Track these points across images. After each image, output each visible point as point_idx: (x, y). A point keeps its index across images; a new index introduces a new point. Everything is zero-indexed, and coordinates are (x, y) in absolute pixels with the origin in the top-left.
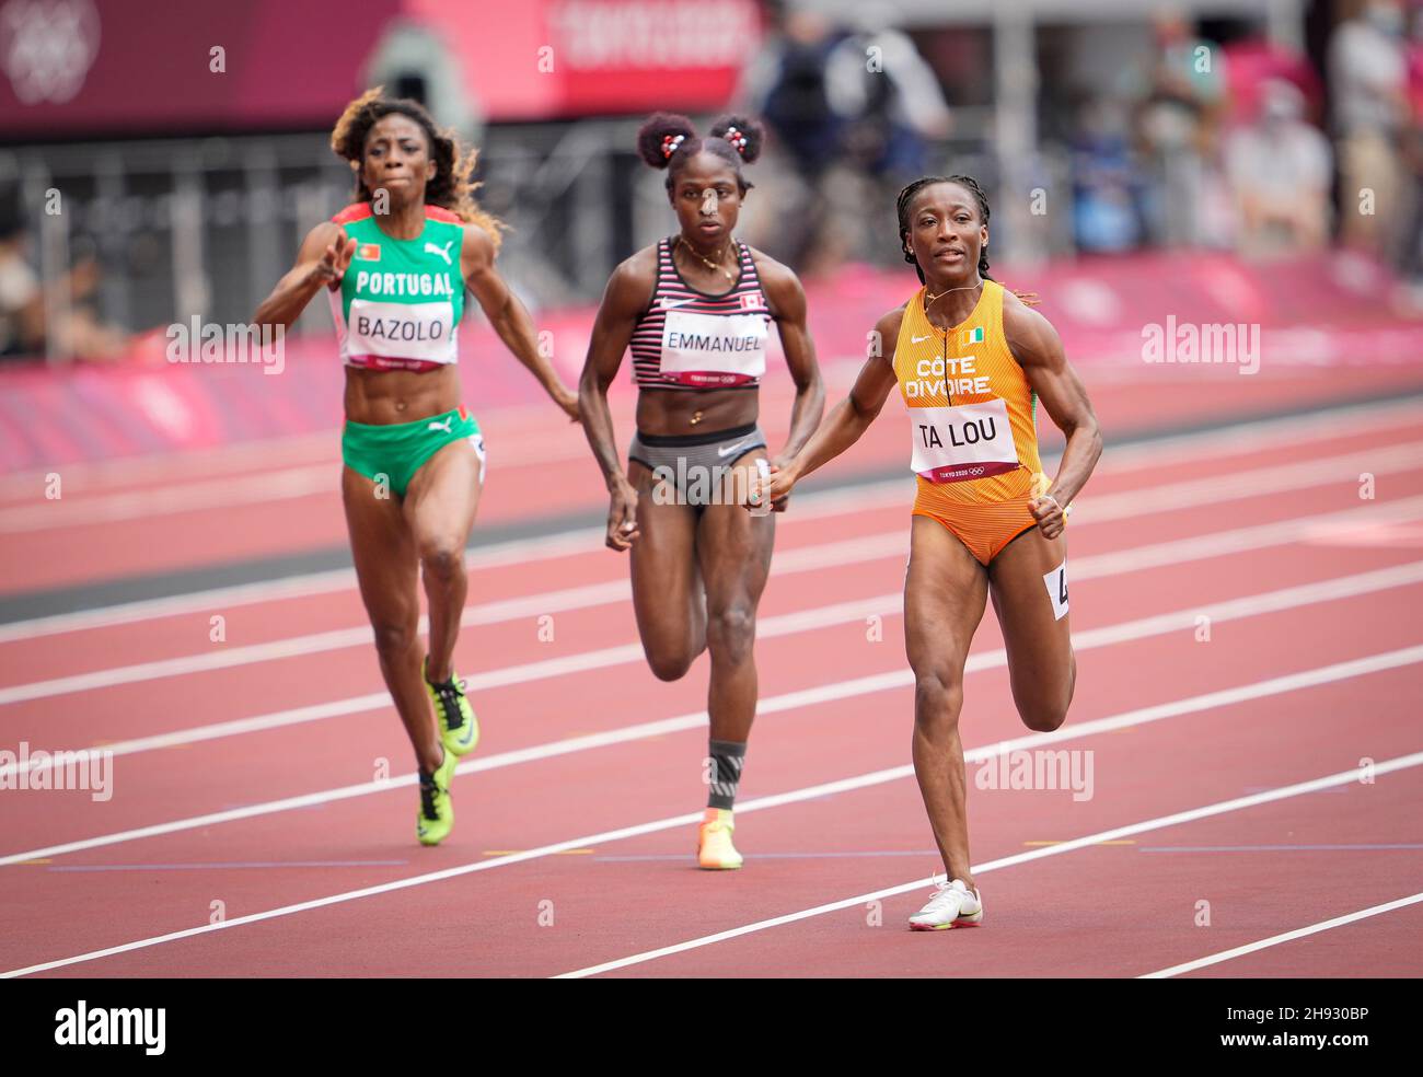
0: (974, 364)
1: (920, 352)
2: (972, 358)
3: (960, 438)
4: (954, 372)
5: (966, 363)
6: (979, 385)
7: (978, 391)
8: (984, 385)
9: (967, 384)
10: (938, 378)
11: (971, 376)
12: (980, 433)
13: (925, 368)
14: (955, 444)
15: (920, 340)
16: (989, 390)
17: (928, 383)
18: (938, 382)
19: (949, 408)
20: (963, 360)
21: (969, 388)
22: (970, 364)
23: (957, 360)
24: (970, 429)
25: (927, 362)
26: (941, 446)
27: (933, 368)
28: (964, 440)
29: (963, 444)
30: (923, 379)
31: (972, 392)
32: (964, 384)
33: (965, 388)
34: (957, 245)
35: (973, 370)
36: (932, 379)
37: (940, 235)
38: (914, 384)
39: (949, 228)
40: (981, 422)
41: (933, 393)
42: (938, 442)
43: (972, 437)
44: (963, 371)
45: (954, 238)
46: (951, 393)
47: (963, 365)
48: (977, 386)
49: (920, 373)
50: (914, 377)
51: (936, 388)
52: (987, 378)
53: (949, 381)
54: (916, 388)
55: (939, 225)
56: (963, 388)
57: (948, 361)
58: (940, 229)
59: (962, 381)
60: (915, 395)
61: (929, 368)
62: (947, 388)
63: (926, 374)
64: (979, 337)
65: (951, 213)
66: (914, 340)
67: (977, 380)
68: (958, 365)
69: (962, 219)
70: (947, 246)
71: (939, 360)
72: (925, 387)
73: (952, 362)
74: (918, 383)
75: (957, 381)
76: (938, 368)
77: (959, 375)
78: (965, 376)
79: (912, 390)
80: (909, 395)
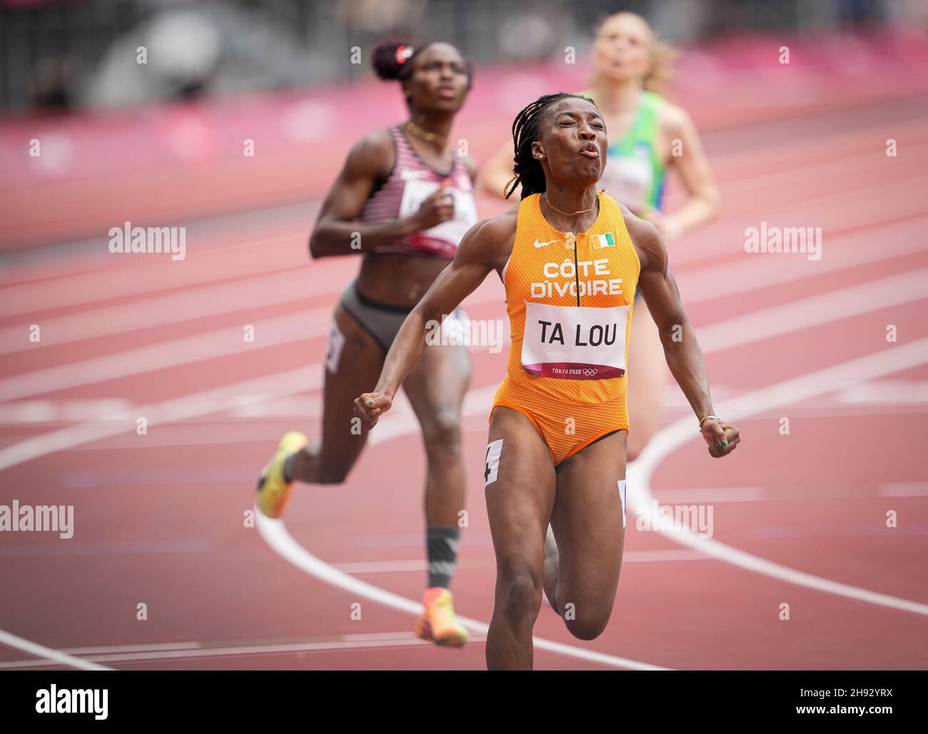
0: (608, 266)
2: (606, 261)
3: (584, 338)
4: (586, 274)
5: (600, 266)
6: (613, 287)
7: (612, 293)
8: (617, 287)
9: (602, 285)
10: (569, 280)
11: (606, 278)
12: (603, 335)
13: (551, 270)
14: (578, 343)
16: (620, 292)
17: (556, 284)
18: (567, 284)
19: (576, 309)
20: (597, 262)
21: (603, 289)
22: (604, 267)
23: (590, 263)
24: (597, 332)
25: (556, 266)
26: (562, 343)
27: (562, 270)
28: (588, 341)
29: (585, 344)
30: (552, 280)
31: (605, 293)
32: (598, 286)
33: (599, 289)
35: (608, 272)
36: (562, 281)
38: (541, 285)
40: (607, 327)
41: (562, 293)
42: (561, 339)
43: (596, 340)
44: (598, 273)
46: (581, 294)
47: (597, 267)
48: (612, 287)
49: (547, 275)
50: (542, 279)
51: (566, 289)
52: (619, 281)
53: (580, 283)
54: (544, 289)
56: (596, 290)
57: (579, 264)
59: (595, 283)
60: (542, 296)
61: (558, 270)
62: (578, 289)
63: (556, 275)
64: (610, 242)
65: (588, 120)
67: (611, 282)
68: (591, 268)
71: (569, 263)
72: (554, 288)
73: (584, 264)
74: (546, 285)
75: (589, 283)
76: (568, 270)
77: (593, 277)
78: (600, 277)
79: (538, 291)
80: (534, 296)
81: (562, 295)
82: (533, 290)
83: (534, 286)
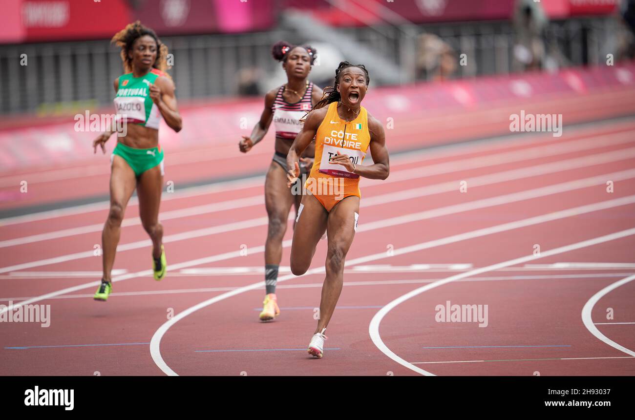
0: (357, 137)
1: (334, 127)
2: (357, 135)
4: (348, 138)
7: (356, 148)
8: (359, 146)
10: (341, 139)
11: (355, 142)
13: (334, 134)
15: (334, 123)
16: (359, 148)
17: (335, 139)
18: (339, 140)
20: (353, 134)
21: (353, 146)
22: (355, 137)
23: (350, 134)
25: (336, 132)
27: (338, 135)
30: (334, 138)
31: (353, 147)
33: (351, 145)
34: (358, 90)
35: (356, 139)
36: (337, 139)
37: (352, 85)
38: (329, 139)
39: (355, 84)
41: (336, 143)
44: (352, 139)
45: (357, 87)
46: (344, 146)
47: (352, 137)
48: (357, 145)
49: (332, 135)
50: (330, 136)
51: (338, 143)
52: (360, 144)
53: (345, 141)
55: (352, 82)
56: (350, 145)
58: (352, 83)
59: (351, 142)
62: (343, 143)
63: (335, 136)
64: (360, 128)
65: (357, 78)
66: (331, 122)
67: (357, 143)
68: (350, 136)
69: (360, 80)
70: (354, 90)
71: (342, 132)
72: (334, 141)
73: (347, 134)
74: (331, 139)
75: (348, 142)
76: (341, 135)
77: (350, 140)
78: (353, 141)
79: (327, 141)
80: (325, 142)
81: (336, 144)
82: (325, 140)
83: (326, 138)
